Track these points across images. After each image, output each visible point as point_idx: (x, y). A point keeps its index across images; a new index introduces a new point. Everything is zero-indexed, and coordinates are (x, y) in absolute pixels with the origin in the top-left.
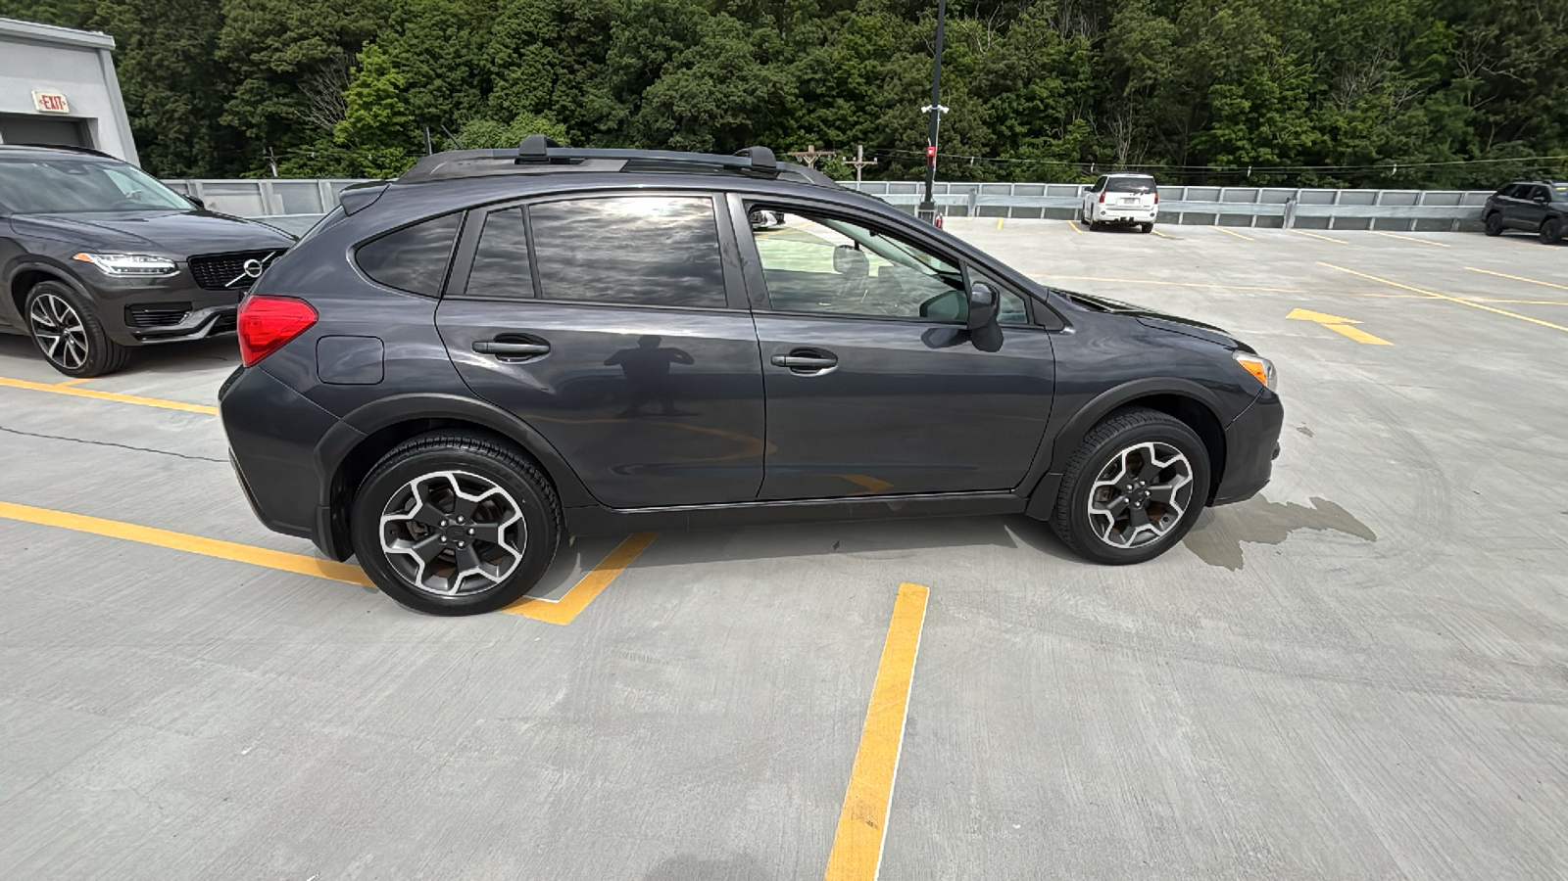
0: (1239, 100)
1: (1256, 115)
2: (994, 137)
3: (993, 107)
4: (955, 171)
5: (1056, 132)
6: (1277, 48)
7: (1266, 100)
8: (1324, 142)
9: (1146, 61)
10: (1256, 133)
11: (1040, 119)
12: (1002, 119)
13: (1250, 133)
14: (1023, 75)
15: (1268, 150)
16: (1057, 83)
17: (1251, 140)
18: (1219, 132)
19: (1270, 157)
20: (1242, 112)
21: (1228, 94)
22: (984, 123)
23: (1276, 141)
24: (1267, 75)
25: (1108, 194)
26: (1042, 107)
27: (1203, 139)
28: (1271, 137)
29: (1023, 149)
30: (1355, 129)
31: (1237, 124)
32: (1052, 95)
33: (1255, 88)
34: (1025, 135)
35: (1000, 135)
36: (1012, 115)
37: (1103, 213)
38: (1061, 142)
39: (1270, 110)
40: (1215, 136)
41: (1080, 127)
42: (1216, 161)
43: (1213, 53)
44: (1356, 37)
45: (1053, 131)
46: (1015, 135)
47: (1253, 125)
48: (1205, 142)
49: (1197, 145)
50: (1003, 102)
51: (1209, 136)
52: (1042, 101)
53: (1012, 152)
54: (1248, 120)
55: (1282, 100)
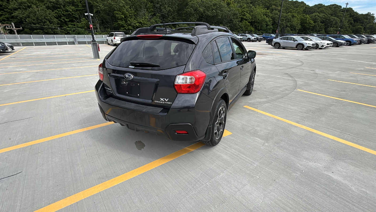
0: (121, 15)
1: (126, 19)
2: (59, 22)
3: (56, 13)
4: (51, 32)
5: (78, 21)
6: (125, 4)
7: (127, 16)
8: (140, 25)
9: (97, 4)
10: (127, 23)
11: (71, 17)
12: (60, 17)
13: (126, 23)
14: (62, 4)
15: (131, 27)
16: (73, 8)
17: (126, 24)
18: (120, 22)
19: (131, 28)
20: (123, 18)
21: (119, 14)
22: (55, 17)
23: (131, 25)
24: (125, 10)
25: (116, 37)
26: (71, 14)
27: (116, 24)
28: (130, 24)
29: (70, 26)
30: (144, 23)
31: (122, 21)
32: (73, 11)
33: (124, 13)
34: (69, 22)
35: (61, 21)
36: (63, 16)
37: (116, 42)
38: (80, 24)
39: (128, 18)
40: (119, 23)
41: (84, 20)
42: (121, 29)
43: (113, 4)
44: (139, 4)
45: (77, 21)
46: (66, 21)
47: (126, 21)
48: (117, 25)
49: (115, 25)
50: (59, 11)
51: (117, 23)
52: (70, 12)
53: (67, 26)
54: (124, 20)
55: (130, 16)
